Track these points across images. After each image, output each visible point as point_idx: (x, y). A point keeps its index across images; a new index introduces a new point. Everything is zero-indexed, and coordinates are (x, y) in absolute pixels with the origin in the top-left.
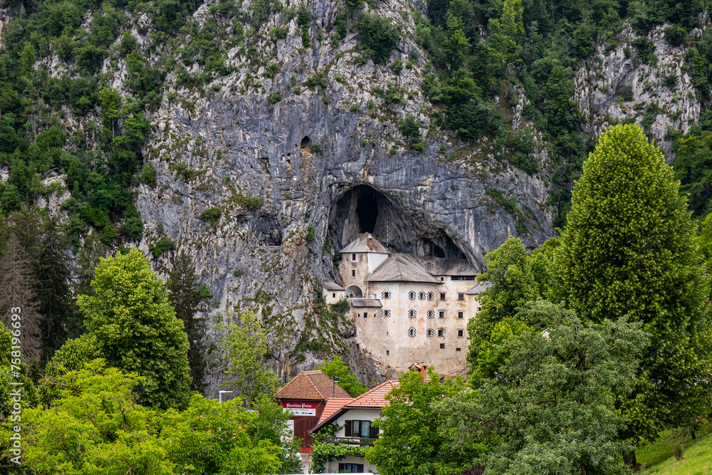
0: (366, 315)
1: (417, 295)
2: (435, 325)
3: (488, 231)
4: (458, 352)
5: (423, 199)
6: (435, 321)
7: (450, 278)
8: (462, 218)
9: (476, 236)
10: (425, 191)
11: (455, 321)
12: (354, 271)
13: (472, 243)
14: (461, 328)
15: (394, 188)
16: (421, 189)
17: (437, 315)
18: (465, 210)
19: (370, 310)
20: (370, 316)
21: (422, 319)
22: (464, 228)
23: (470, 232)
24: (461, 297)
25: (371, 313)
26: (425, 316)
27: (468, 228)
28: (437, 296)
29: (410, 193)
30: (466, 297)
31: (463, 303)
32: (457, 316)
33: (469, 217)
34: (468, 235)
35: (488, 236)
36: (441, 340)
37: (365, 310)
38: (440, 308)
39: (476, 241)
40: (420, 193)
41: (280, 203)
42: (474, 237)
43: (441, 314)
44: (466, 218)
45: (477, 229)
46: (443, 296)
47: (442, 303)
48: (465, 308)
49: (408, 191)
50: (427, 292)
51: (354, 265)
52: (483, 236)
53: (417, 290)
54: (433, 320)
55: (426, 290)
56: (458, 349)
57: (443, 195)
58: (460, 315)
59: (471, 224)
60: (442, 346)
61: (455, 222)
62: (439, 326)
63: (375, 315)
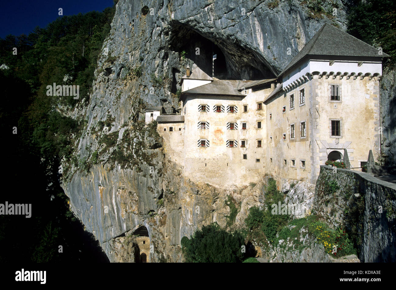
0: (171, 129)
1: (211, 108)
2: (239, 136)
3: (275, 28)
4: (258, 163)
5: (212, 18)
6: (238, 132)
7: (250, 90)
8: (247, 23)
9: (265, 38)
10: (211, 9)
11: (255, 131)
13: (261, 47)
14: (259, 138)
15: (189, 17)
16: (208, 9)
17: (240, 127)
19: (175, 124)
20: (175, 130)
21: (219, 131)
22: (251, 34)
23: (258, 36)
24: (260, 105)
25: (176, 127)
26: (225, 128)
27: (255, 32)
28: (240, 109)
29: (201, 16)
30: (264, 106)
31: (261, 112)
32: (257, 126)
33: (253, 20)
34: (256, 40)
35: (276, 34)
36: (243, 151)
37: (170, 125)
38: (243, 120)
39: (265, 44)
40: (208, 13)
41: (128, 55)
42: (262, 41)
43: (244, 126)
44: (251, 22)
45: (264, 31)
46: (245, 109)
47: (244, 115)
48: (263, 118)
49: (198, 16)
50: (226, 106)
52: (271, 36)
53: (212, 103)
54: (236, 131)
55: (225, 103)
56: (258, 160)
57: (227, 7)
58: (259, 125)
59: (258, 28)
60: (245, 157)
61: (241, 30)
62: (242, 137)
63: (180, 129)
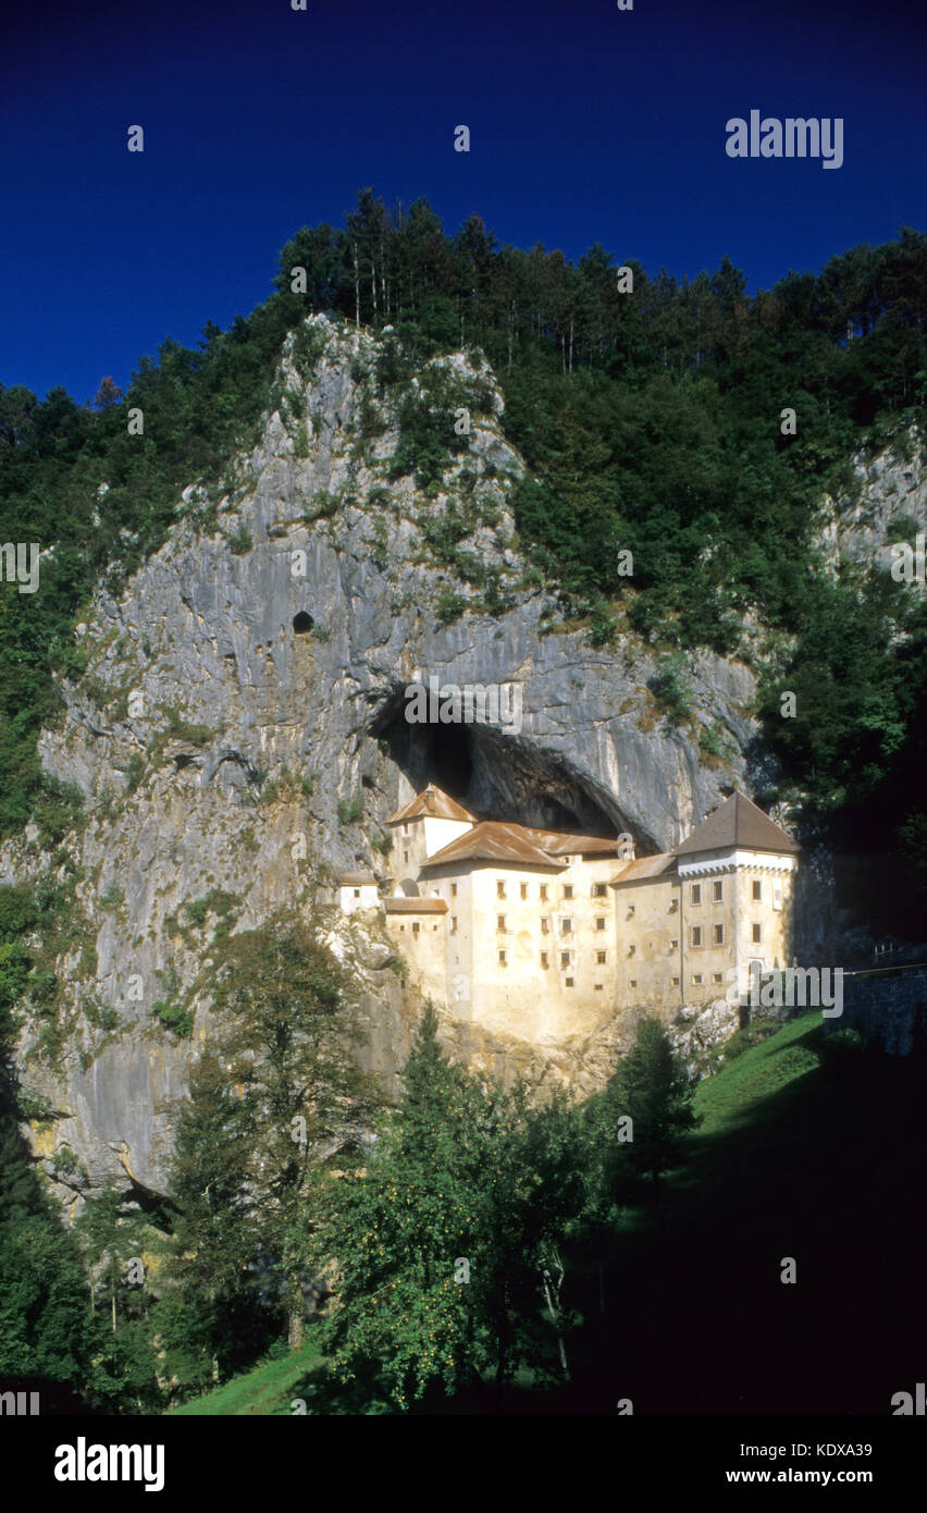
0: (416, 927)
2: (555, 945)
3: (643, 761)
4: (599, 992)
6: (554, 938)
7: (580, 857)
8: (592, 739)
9: (621, 772)
11: (591, 935)
12: (406, 853)
13: (615, 787)
14: (601, 947)
17: (557, 927)
18: (596, 724)
19: (425, 917)
20: (426, 929)
21: (527, 934)
22: (598, 759)
23: (610, 767)
24: (601, 890)
25: (426, 921)
26: (535, 929)
27: (605, 757)
28: (555, 892)
30: (610, 891)
31: (604, 900)
32: (595, 926)
33: (604, 737)
34: (606, 772)
35: (643, 771)
36: (566, 972)
37: (414, 918)
38: (565, 914)
39: (622, 782)
41: (257, 732)
42: (617, 775)
43: (567, 925)
44: (599, 738)
45: (621, 759)
46: (568, 891)
47: (566, 903)
48: (608, 911)
50: (535, 885)
51: (406, 842)
52: (635, 771)
53: (513, 878)
54: (550, 935)
55: (534, 879)
56: (599, 987)
57: (553, 697)
58: (601, 924)
59: (610, 751)
60: (570, 982)
61: (579, 749)
62: (563, 946)
63: (435, 928)
